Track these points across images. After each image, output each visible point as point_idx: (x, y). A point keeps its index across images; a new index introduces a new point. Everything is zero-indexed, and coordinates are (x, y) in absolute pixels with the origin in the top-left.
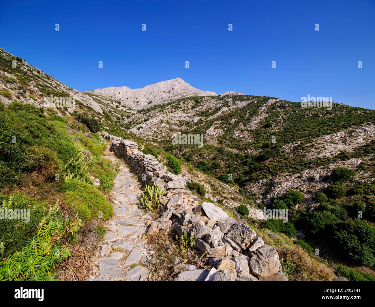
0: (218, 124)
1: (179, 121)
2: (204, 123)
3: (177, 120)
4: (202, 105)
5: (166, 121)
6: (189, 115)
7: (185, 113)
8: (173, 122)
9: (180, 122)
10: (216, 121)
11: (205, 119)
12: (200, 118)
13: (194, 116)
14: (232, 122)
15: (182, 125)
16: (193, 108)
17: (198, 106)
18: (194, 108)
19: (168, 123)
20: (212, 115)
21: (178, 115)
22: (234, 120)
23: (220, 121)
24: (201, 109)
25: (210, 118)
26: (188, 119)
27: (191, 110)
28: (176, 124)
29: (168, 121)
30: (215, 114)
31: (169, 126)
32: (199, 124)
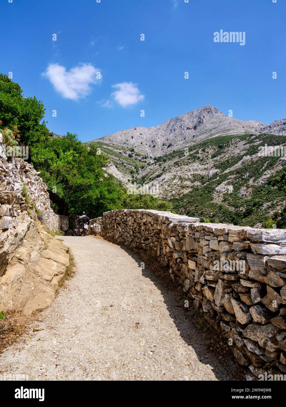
0: (232, 178)
1: (193, 175)
2: (218, 178)
3: (191, 175)
4: (225, 152)
5: (179, 176)
6: (206, 166)
7: (202, 164)
8: (186, 176)
9: (194, 177)
10: (231, 175)
11: (221, 173)
12: (216, 171)
13: (212, 168)
14: (245, 176)
15: (195, 181)
16: (213, 156)
17: (220, 154)
18: (215, 157)
19: (180, 178)
20: (230, 167)
21: (194, 167)
22: (248, 174)
23: (235, 175)
24: (223, 157)
25: (227, 171)
26: (204, 173)
27: (210, 160)
28: (190, 179)
29: (181, 176)
30: (234, 165)
31: (181, 182)
32: (213, 179)
